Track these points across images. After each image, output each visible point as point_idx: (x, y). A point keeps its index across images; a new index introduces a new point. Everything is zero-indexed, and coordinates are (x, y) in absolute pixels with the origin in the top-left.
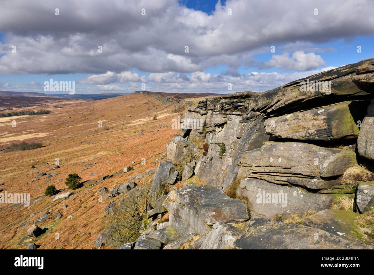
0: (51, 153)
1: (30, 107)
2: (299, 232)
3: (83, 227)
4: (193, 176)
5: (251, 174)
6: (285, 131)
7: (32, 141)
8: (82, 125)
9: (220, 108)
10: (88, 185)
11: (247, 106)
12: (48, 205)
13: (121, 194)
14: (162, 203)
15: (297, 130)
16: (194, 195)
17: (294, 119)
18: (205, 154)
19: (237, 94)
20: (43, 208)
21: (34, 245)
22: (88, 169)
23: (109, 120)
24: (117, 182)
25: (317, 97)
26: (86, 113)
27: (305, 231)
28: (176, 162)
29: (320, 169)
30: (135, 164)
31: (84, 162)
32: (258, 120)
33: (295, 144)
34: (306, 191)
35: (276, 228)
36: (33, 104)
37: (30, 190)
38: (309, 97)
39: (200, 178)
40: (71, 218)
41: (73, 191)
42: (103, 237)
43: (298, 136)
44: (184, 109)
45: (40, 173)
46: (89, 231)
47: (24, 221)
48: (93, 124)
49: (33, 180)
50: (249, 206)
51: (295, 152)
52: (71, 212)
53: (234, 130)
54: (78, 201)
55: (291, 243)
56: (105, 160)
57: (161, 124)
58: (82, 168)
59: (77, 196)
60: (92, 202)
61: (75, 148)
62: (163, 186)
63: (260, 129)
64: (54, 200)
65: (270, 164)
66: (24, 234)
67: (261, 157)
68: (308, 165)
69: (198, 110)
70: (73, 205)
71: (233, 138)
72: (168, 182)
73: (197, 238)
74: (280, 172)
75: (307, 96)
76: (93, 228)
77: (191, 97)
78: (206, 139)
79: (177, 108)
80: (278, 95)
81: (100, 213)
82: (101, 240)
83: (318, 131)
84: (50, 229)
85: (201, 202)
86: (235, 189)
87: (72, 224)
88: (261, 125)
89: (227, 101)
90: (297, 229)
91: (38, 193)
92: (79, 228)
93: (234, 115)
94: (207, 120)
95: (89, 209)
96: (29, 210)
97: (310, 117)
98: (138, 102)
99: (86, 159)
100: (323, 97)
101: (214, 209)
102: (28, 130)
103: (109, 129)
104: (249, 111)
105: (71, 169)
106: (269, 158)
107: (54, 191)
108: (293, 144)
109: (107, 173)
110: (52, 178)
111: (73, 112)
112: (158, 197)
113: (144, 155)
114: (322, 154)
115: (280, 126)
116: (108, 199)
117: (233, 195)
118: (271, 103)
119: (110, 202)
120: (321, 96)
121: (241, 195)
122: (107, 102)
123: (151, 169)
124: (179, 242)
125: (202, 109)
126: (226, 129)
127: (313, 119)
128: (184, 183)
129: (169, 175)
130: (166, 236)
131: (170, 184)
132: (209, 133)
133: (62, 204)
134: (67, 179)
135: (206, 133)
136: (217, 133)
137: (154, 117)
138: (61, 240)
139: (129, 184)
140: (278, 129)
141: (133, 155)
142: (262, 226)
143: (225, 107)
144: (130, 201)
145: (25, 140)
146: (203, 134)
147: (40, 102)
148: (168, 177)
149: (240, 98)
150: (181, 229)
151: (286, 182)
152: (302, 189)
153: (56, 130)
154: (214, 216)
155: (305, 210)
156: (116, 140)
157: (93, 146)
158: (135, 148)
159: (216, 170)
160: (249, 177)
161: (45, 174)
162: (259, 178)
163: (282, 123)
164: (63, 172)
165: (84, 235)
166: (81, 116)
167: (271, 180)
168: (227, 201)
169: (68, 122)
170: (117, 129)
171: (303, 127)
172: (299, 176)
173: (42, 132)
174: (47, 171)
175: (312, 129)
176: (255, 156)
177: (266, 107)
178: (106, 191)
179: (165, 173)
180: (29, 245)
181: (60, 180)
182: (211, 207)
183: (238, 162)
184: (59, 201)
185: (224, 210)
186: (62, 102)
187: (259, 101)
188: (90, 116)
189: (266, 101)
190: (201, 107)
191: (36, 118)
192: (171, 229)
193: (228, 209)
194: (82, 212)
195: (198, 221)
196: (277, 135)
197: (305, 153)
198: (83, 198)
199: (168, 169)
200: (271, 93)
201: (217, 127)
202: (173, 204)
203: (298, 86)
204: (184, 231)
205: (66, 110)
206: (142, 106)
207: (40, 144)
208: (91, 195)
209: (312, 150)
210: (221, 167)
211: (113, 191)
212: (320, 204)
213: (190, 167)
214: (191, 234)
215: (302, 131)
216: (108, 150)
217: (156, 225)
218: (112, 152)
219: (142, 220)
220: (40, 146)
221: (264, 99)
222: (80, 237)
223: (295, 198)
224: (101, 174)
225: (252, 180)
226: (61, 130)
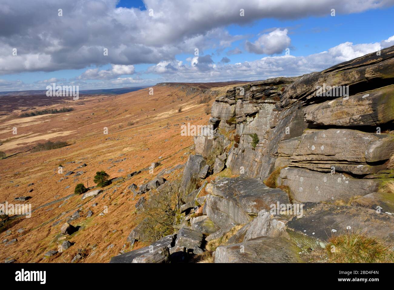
0: (77, 151)
1: (52, 105)
2: (349, 212)
3: (114, 224)
4: (225, 169)
5: (291, 163)
6: (327, 118)
7: (57, 140)
8: (106, 121)
9: (251, 97)
10: (117, 182)
11: (280, 93)
12: (78, 203)
13: (150, 190)
14: (194, 198)
15: (341, 116)
16: (232, 186)
17: (337, 106)
18: (236, 146)
19: (269, 81)
20: (74, 207)
21: (68, 243)
22: (115, 166)
23: (132, 115)
24: (146, 178)
25: (361, 81)
26: (109, 109)
27: (355, 210)
28: (205, 155)
29: (366, 154)
30: (163, 159)
31: (111, 159)
32: (294, 108)
33: (338, 131)
34: (351, 176)
35: (326, 209)
36: (55, 102)
37: (59, 189)
38: (353, 82)
39: (232, 171)
40: (102, 215)
41: (101, 189)
42: (135, 233)
43: (341, 122)
44: (210, 100)
45: (68, 172)
46: (122, 228)
47: (56, 219)
48: (117, 120)
49: (61, 179)
50: (291, 194)
51: (339, 139)
52: (101, 210)
53: (267, 119)
54: (107, 198)
55: (342, 222)
56: (132, 156)
57: (186, 116)
58: (108, 165)
59: (106, 194)
60: (122, 199)
61: (101, 146)
62: (194, 181)
63: (296, 117)
64: (84, 198)
65: (311, 152)
66: (58, 232)
67: (302, 145)
68: (353, 151)
69: (226, 100)
70: (103, 202)
71: (266, 128)
72: (199, 176)
73: (240, 227)
74: (323, 159)
75: (350, 81)
76: (125, 224)
77: (217, 86)
78: (236, 130)
79: (203, 98)
80: (319, 82)
81: (131, 210)
82: (133, 236)
83: (363, 117)
84: (83, 227)
85: (240, 193)
86: (274, 179)
87: (104, 222)
88: (297, 113)
89: (258, 88)
90: (347, 209)
91: (67, 192)
92: (111, 225)
93: (266, 104)
94: (236, 110)
95: (119, 206)
96: (60, 209)
97: (354, 103)
98: (162, 94)
99: (112, 156)
100: (368, 82)
101: (255, 199)
102: (52, 129)
103: (133, 124)
104: (283, 99)
105: (98, 166)
106: (311, 147)
107: (83, 190)
108: (337, 131)
109: (135, 170)
110: (80, 176)
111: (95, 108)
112: (190, 191)
113: (171, 149)
114: (368, 140)
115: (322, 113)
116: (137, 196)
117: (272, 185)
118: (311, 89)
119: (139, 199)
120: (366, 80)
121: (282, 184)
122: (130, 96)
123: (179, 163)
124: (221, 232)
125: (231, 99)
126: (258, 118)
127: (357, 104)
128: (216, 176)
129: (200, 169)
130: (205, 228)
131: (201, 178)
132: (239, 124)
133: (92, 202)
134: (95, 177)
135: (236, 124)
136: (248, 123)
137: (179, 109)
138: (94, 237)
139: (158, 180)
140: (320, 116)
141: (160, 150)
142: (313, 209)
143: (256, 95)
144: (162, 197)
145: (50, 139)
146: (233, 125)
147: (62, 99)
148: (199, 171)
149: (272, 85)
150: (220, 221)
151: (329, 169)
152: (346, 175)
153: (80, 128)
154: (255, 206)
155: (350, 195)
156: (141, 135)
157: (118, 142)
158: (161, 142)
159: (250, 162)
160: (289, 167)
161: (73, 173)
162: (300, 166)
163: (324, 110)
164: (90, 170)
165: (116, 232)
166: (104, 112)
167: (313, 168)
168: (267, 191)
169: (92, 119)
170: (142, 123)
171: (346, 113)
172: (343, 162)
173: (66, 130)
174: (75, 170)
175: (356, 114)
176: (293, 145)
177: (305, 94)
178: (134, 187)
179: (195, 167)
180: (64, 243)
181: (88, 178)
182: (251, 197)
183: (273, 153)
184: (89, 199)
185: (266, 199)
186: (84, 98)
187: (297, 88)
188: (114, 112)
189: (305, 88)
190: (229, 96)
191: (59, 116)
192: (208, 222)
193: (269, 198)
194: (112, 210)
195: (238, 212)
196: (319, 122)
197: (349, 139)
198: (112, 195)
199: (198, 163)
200: (310, 79)
201: (248, 117)
202: (210, 197)
203: (340, 71)
204: (223, 222)
205: (89, 106)
206: (166, 99)
207: (65, 142)
208: (120, 192)
209: (357, 136)
210: (255, 159)
211: (142, 188)
212: (366, 189)
213: (221, 160)
214: (233, 224)
215: (345, 117)
216: (134, 146)
217: (189, 220)
218: (138, 147)
219: (175, 215)
220: (66, 145)
221: (303, 85)
222: (113, 234)
223: (340, 184)
224: (129, 171)
225: (293, 169)
226: (85, 127)
